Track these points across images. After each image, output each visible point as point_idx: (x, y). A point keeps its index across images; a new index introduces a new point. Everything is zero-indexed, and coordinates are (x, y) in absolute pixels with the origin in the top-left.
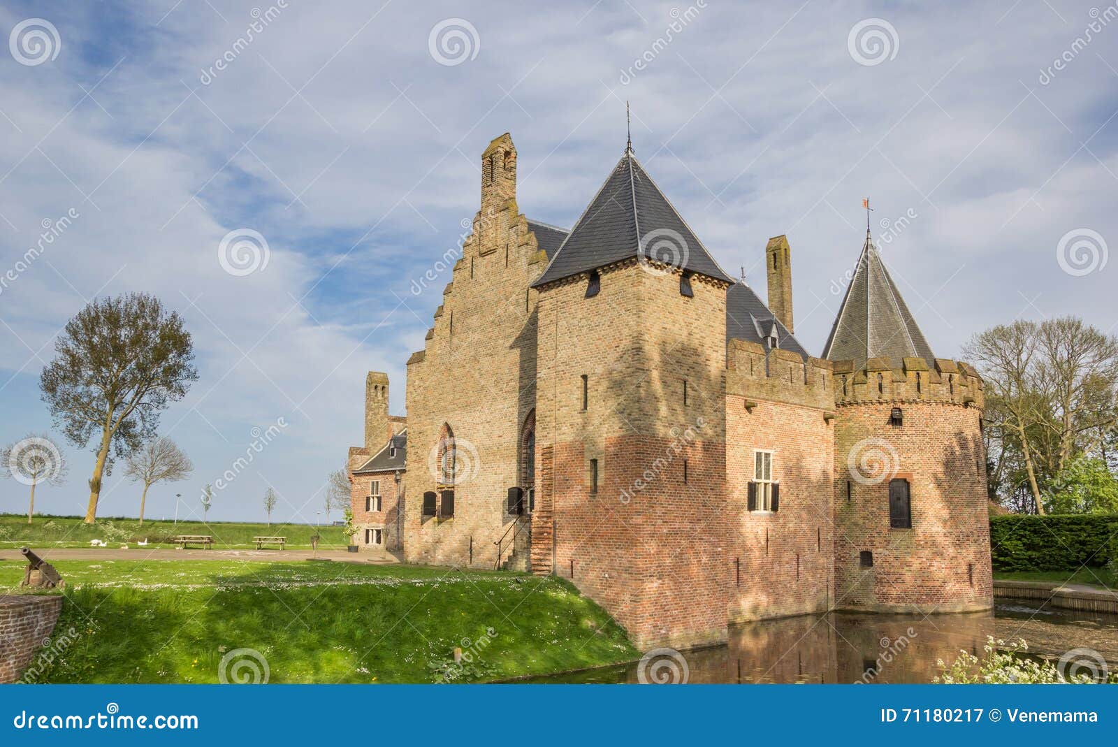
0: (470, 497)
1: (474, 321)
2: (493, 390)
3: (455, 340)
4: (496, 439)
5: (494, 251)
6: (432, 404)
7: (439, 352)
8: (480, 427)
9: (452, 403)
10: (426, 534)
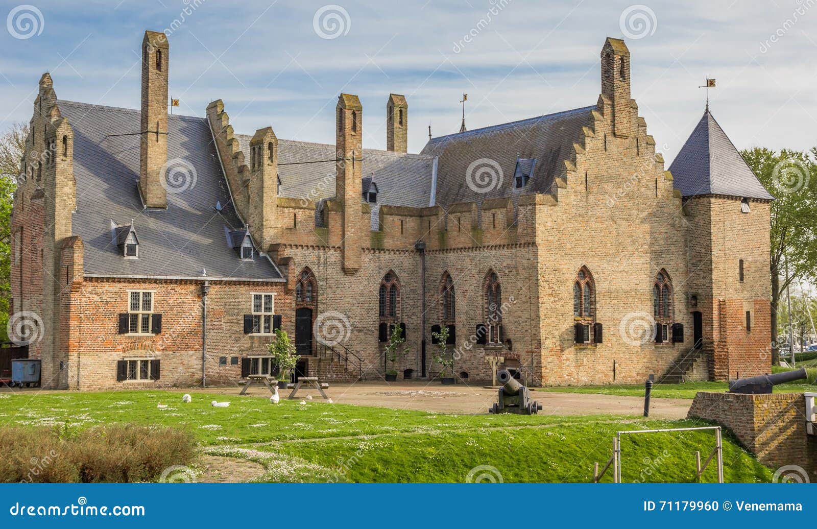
0: (612, 329)
1: (609, 187)
2: (630, 248)
3: (591, 197)
4: (633, 286)
5: (627, 137)
6: (568, 246)
7: (575, 203)
8: (619, 275)
9: (590, 249)
10: (568, 360)
